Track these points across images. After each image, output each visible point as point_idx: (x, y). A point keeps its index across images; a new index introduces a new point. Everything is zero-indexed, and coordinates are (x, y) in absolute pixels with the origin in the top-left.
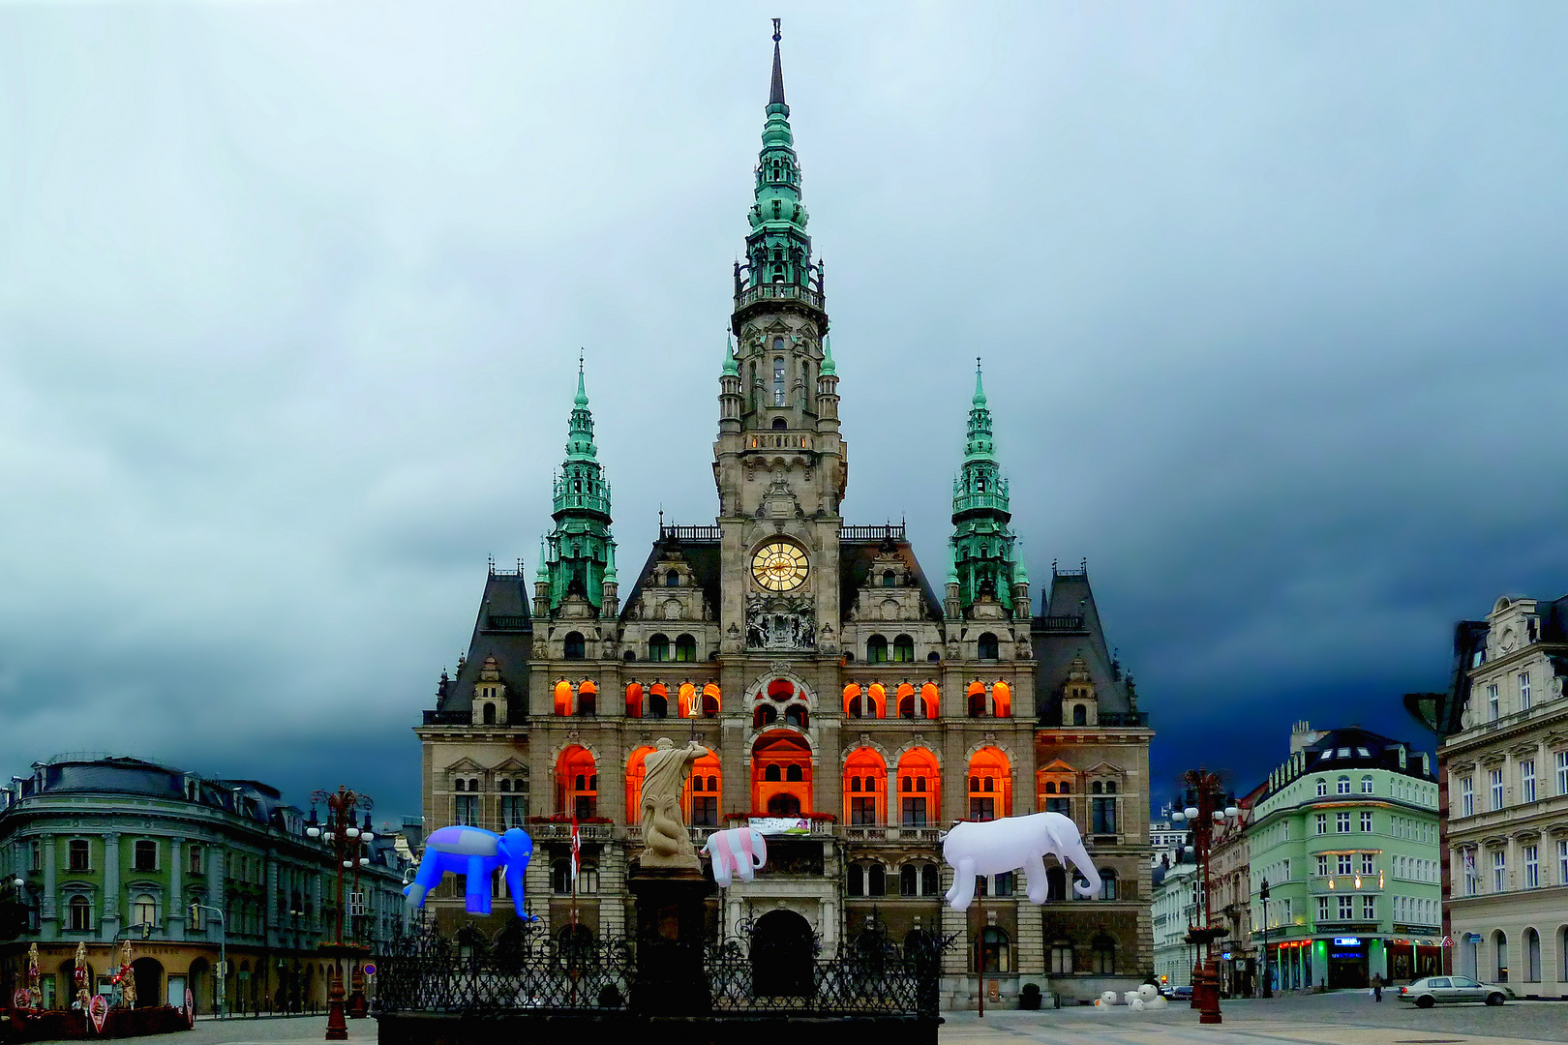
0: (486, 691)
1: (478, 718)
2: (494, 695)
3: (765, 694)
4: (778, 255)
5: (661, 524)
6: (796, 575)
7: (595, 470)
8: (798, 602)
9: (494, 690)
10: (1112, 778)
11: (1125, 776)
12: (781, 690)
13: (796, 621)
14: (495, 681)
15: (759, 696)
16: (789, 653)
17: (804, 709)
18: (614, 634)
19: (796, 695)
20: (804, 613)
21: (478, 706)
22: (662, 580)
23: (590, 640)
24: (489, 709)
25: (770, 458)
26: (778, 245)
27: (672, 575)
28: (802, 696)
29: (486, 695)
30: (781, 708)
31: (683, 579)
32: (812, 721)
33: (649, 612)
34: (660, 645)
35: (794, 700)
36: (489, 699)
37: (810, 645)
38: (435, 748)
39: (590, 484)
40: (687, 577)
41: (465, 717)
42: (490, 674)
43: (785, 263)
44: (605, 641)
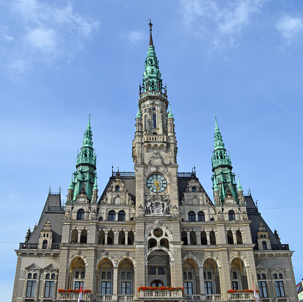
0: (45, 234)
1: (40, 246)
2: (47, 236)
3: (152, 234)
4: (153, 84)
5: (113, 171)
6: (162, 186)
7: (92, 150)
8: (164, 197)
9: (48, 234)
10: (281, 272)
11: (285, 271)
12: (158, 232)
13: (163, 204)
14: (48, 231)
15: (150, 235)
16: (161, 217)
17: (167, 240)
18: (96, 210)
19: (164, 234)
20: (166, 201)
21: (41, 241)
22: (114, 189)
23: (87, 212)
24: (45, 242)
25: (153, 144)
26: (153, 81)
27: (117, 187)
28: (166, 235)
29: (44, 236)
30: (158, 240)
31: (121, 189)
32: (171, 246)
33: (109, 202)
34: (112, 215)
35: (163, 236)
36: (46, 238)
37: (169, 214)
38: (23, 258)
39: (90, 155)
40: (123, 188)
41: (35, 246)
42: (47, 228)
43: (155, 86)
44: (93, 212)
